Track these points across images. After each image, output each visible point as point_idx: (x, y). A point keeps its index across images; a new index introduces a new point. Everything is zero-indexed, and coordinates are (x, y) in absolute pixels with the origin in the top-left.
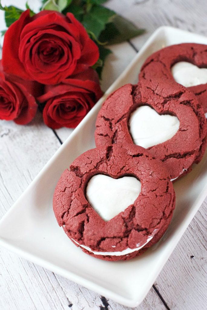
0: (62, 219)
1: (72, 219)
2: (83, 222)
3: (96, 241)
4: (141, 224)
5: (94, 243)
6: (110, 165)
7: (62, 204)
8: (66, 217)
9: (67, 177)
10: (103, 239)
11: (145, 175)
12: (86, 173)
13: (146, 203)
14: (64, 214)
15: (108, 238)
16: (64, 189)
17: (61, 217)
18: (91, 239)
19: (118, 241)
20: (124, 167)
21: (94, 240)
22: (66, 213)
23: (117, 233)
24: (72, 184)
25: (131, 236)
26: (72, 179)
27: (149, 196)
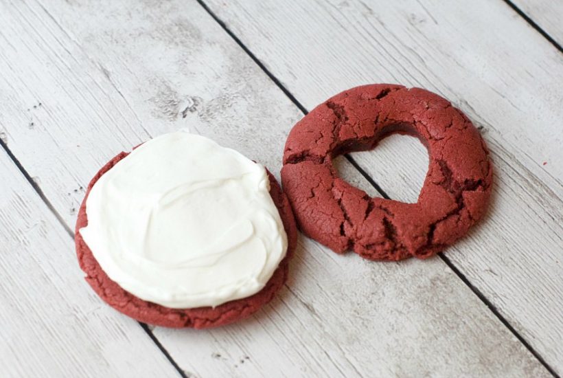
0: (343, 237)
1: (364, 225)
2: (385, 219)
3: (425, 235)
4: (472, 176)
5: (424, 240)
6: (355, 124)
7: (328, 215)
8: (349, 228)
9: (301, 173)
10: (433, 227)
11: (420, 112)
12: (327, 152)
13: (455, 145)
14: (342, 226)
15: (439, 221)
16: (310, 193)
17: (339, 235)
18: (416, 237)
19: (456, 219)
20: (377, 117)
21: (423, 235)
22: (346, 223)
23: (449, 206)
24: (318, 179)
25: (469, 202)
26: (313, 171)
27: (450, 135)
